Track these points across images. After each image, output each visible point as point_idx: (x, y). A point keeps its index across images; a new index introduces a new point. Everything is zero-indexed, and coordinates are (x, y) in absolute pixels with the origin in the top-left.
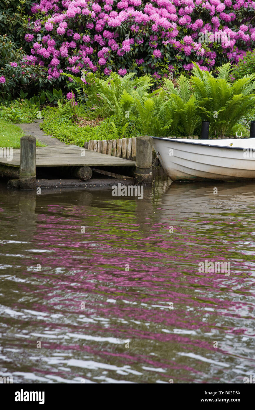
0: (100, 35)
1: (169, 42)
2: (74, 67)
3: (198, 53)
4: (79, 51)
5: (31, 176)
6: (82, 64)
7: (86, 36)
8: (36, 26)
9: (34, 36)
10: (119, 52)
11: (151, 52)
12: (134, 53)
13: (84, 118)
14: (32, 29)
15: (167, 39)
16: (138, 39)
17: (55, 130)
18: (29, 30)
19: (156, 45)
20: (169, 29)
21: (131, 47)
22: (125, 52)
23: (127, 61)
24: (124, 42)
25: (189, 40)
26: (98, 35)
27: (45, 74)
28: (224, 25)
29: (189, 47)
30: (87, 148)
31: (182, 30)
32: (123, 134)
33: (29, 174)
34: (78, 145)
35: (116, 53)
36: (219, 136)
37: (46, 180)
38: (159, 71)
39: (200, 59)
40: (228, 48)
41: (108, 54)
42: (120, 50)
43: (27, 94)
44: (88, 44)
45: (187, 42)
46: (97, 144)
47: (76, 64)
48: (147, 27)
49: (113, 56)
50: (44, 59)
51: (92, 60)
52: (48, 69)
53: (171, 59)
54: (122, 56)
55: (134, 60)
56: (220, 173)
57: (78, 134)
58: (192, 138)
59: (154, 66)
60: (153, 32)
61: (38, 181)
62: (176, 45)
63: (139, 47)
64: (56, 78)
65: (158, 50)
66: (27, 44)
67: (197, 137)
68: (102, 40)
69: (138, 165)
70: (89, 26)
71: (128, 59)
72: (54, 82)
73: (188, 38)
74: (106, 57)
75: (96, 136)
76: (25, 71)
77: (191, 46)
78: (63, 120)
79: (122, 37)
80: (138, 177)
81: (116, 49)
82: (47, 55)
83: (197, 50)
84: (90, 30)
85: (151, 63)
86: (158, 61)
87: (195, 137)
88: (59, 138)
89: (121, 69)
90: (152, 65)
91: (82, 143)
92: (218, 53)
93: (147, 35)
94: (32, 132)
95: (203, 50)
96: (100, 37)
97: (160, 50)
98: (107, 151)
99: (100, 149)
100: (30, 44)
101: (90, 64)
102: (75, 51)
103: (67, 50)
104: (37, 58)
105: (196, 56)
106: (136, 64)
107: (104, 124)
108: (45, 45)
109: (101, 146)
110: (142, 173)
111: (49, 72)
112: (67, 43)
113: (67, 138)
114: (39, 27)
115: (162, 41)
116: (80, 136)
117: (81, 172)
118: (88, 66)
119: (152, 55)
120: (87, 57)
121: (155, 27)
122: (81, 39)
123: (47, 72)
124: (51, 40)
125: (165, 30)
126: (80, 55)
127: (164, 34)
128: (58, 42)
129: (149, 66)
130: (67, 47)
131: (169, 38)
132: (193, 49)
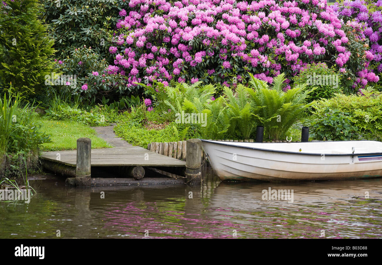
0: (175, 48)
1: (238, 55)
2: (151, 76)
3: (264, 64)
4: (157, 62)
5: (86, 174)
6: (158, 73)
7: (163, 48)
8: (120, 39)
9: (117, 48)
10: (191, 63)
11: (221, 63)
12: (205, 64)
13: (153, 122)
14: (116, 43)
15: (236, 52)
16: (209, 51)
17: (125, 132)
18: (113, 43)
19: (226, 57)
20: (237, 43)
21: (203, 59)
22: (197, 63)
23: (199, 71)
24: (197, 54)
25: (256, 53)
26: (174, 48)
27: (125, 82)
28: (289, 40)
29: (256, 60)
30: (150, 150)
31: (249, 44)
32: (184, 137)
33: (84, 173)
34: (142, 147)
35: (189, 64)
36: (273, 140)
37: (101, 178)
38: (228, 81)
39: (266, 70)
40: (291, 60)
41: (182, 65)
42: (193, 61)
43: (108, 100)
44: (165, 56)
45: (254, 55)
46: (159, 146)
47: (153, 74)
48: (218, 41)
49: (186, 67)
50: (125, 69)
51: (168, 70)
52: (129, 78)
53: (239, 69)
54: (194, 67)
55: (205, 71)
56: (264, 174)
57: (143, 136)
58: (248, 141)
59: (224, 76)
60: (222, 45)
61: (94, 179)
62: (244, 58)
63: (210, 58)
64: (135, 86)
65: (227, 61)
66: (111, 55)
67: (252, 141)
68: (177, 52)
69: (188, 166)
70: (166, 40)
71: (200, 69)
72: (133, 89)
73: (255, 52)
74: (179, 68)
75: (160, 138)
76: (105, 80)
77: (258, 58)
78: (133, 124)
79: (195, 50)
80: (188, 176)
81: (189, 60)
82: (127, 65)
83: (263, 62)
84: (166, 43)
85: (221, 73)
86: (227, 71)
87: (250, 140)
88: (128, 140)
89: (193, 78)
90: (222, 75)
91: (147, 144)
92: (282, 65)
93: (217, 48)
94: (105, 134)
95: (268, 62)
96: (175, 49)
97: (229, 61)
98: (168, 152)
99: (162, 150)
100: (114, 55)
101: (166, 74)
102: (152, 62)
103: (145, 61)
104: (119, 68)
105: (262, 67)
106: (207, 74)
107: (169, 128)
108: (126, 56)
109: (162, 148)
110: (191, 173)
111: (129, 80)
112: (146, 55)
113: (134, 140)
114: (123, 40)
115: (230, 53)
116: (146, 138)
117: (134, 171)
118: (164, 75)
119: (222, 66)
120: (164, 67)
121: (224, 41)
122: (158, 51)
123: (127, 81)
124: (131, 52)
125: (233, 44)
126: (157, 66)
127: (233, 47)
128: (137, 54)
129: (219, 76)
130: (146, 58)
131: (238, 51)
132: (259, 61)
